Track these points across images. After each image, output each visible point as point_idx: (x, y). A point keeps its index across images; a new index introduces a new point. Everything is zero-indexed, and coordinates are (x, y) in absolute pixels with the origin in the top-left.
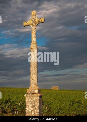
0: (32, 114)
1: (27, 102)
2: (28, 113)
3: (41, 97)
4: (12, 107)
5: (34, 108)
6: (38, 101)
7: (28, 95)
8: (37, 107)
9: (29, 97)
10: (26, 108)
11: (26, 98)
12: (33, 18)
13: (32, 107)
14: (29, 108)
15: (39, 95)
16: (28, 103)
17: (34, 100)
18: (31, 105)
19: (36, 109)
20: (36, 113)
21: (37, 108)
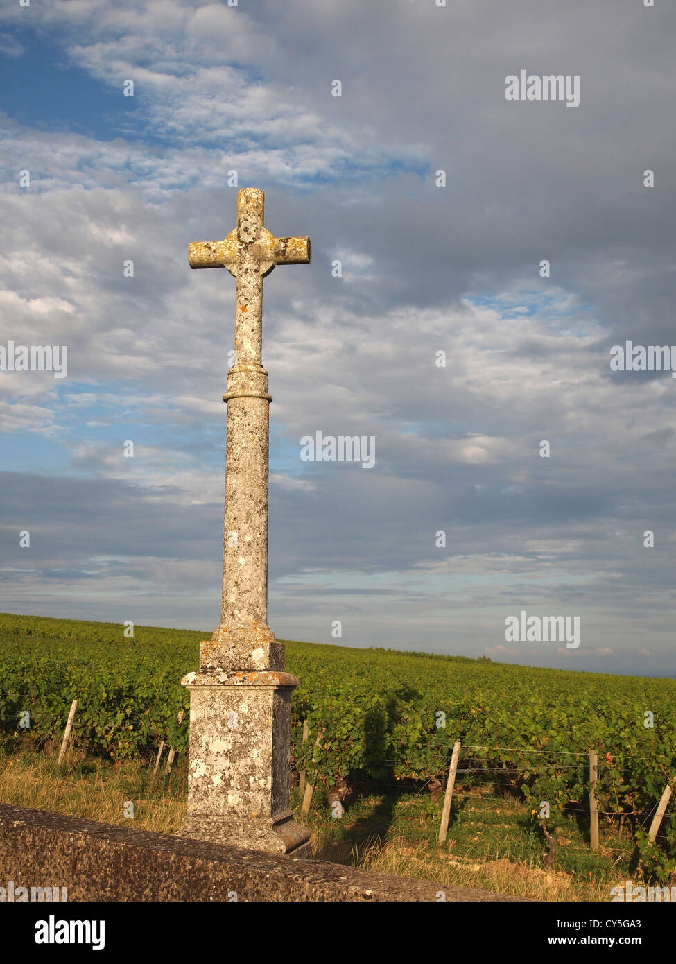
0: (230, 798)
1: (197, 722)
2: (206, 794)
3: (283, 691)
4: (144, 729)
5: (243, 762)
6: (270, 721)
7: (206, 680)
8: (260, 754)
9: (212, 688)
10: (193, 765)
11: (193, 695)
12: (246, 230)
13: (228, 754)
14: (211, 759)
15: (274, 680)
16: (203, 731)
17: (244, 708)
18: (223, 745)
19: (252, 767)
20: (251, 794)
21: (259, 762)
